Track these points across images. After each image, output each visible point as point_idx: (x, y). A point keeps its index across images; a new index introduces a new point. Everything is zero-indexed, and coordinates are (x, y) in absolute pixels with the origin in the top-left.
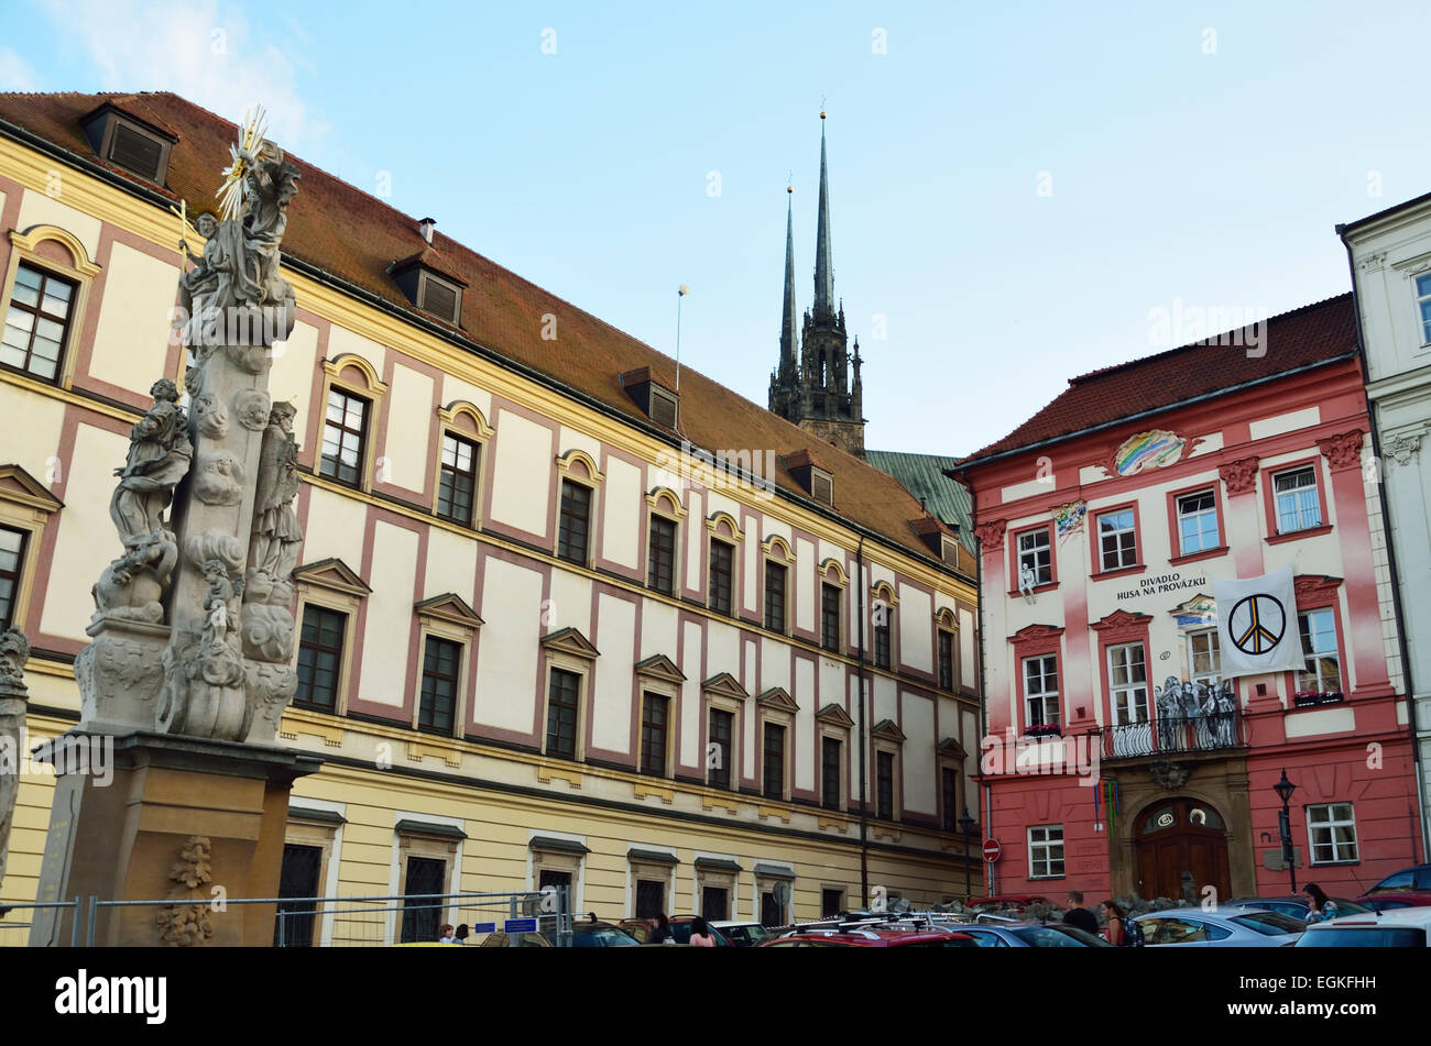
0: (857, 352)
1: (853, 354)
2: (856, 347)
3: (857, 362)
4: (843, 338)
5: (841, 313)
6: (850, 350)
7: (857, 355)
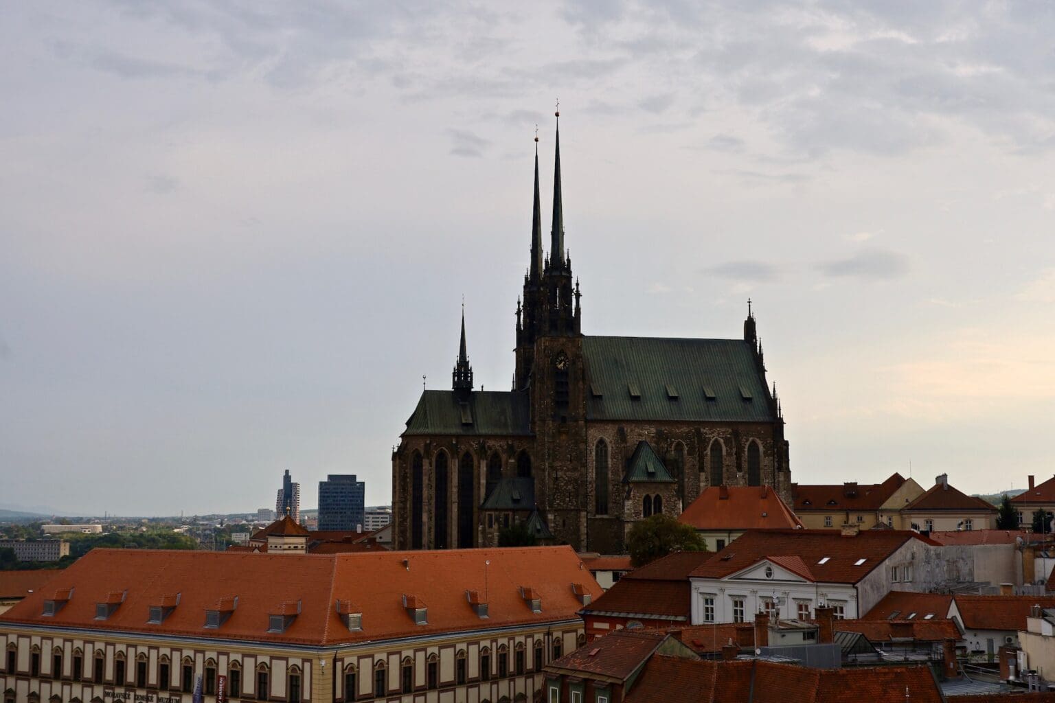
0: (577, 288)
1: (576, 289)
2: (577, 285)
3: (578, 295)
4: (570, 278)
5: (569, 260)
6: (574, 286)
7: (577, 291)
